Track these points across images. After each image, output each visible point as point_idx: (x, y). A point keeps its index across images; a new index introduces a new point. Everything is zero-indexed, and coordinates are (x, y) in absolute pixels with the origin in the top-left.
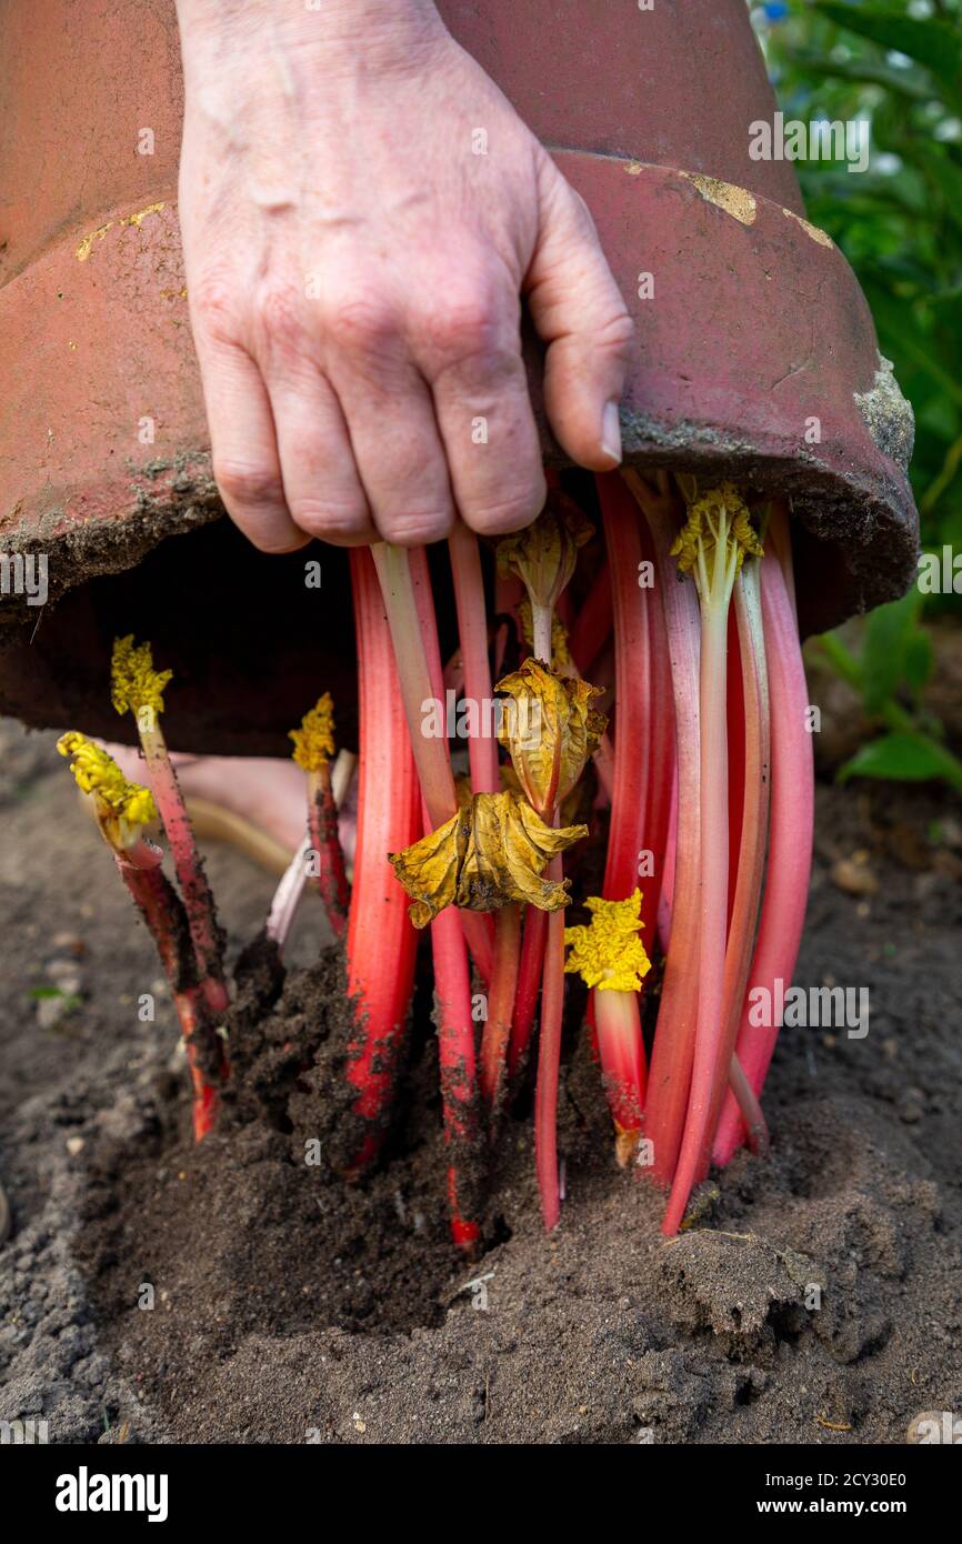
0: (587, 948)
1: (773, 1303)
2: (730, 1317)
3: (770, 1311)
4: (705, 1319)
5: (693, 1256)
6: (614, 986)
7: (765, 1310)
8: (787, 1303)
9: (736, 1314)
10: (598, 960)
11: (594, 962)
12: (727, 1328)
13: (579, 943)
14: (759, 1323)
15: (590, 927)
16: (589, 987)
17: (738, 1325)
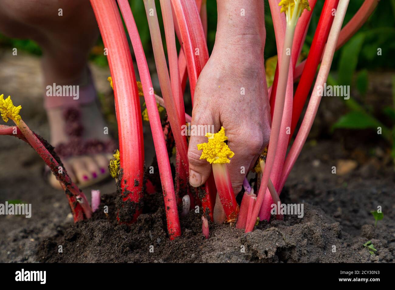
0: (208, 150)
1: (278, 248)
2: (264, 253)
3: (277, 250)
4: (255, 255)
5: (251, 236)
6: (219, 162)
7: (275, 250)
8: (283, 248)
9: (266, 253)
10: (212, 154)
11: (211, 155)
12: (263, 257)
13: (204, 149)
14: (274, 254)
15: (208, 143)
16: (210, 163)
17: (267, 256)
